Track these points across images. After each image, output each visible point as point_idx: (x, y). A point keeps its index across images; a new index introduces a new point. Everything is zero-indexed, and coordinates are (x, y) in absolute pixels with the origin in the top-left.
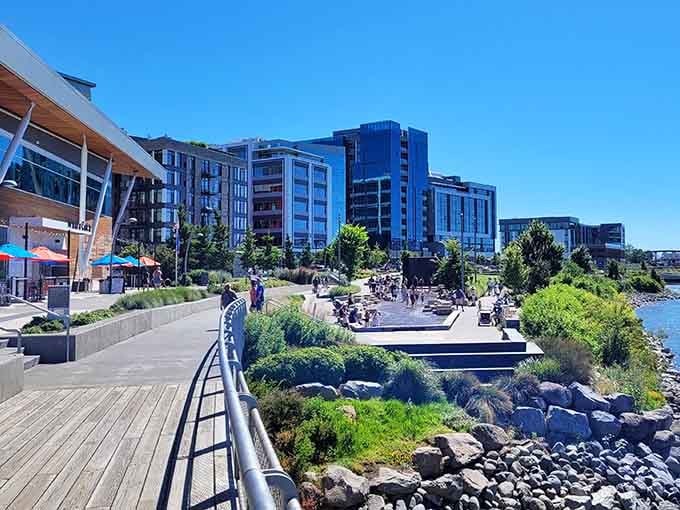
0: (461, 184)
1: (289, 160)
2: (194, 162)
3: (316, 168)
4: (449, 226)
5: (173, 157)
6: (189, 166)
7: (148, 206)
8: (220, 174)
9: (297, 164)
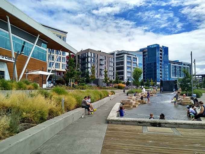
0: (180, 63)
1: (126, 55)
2: (97, 56)
3: (134, 58)
4: (175, 75)
5: (92, 54)
6: (96, 57)
7: (85, 68)
8: (105, 59)
9: (128, 57)
